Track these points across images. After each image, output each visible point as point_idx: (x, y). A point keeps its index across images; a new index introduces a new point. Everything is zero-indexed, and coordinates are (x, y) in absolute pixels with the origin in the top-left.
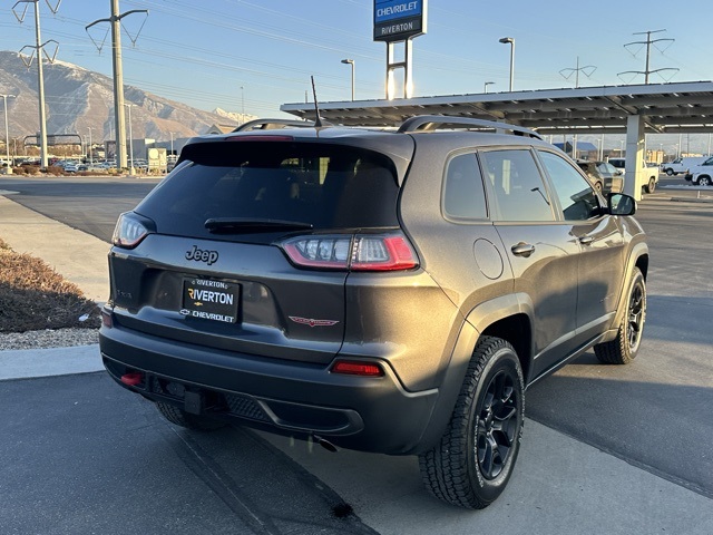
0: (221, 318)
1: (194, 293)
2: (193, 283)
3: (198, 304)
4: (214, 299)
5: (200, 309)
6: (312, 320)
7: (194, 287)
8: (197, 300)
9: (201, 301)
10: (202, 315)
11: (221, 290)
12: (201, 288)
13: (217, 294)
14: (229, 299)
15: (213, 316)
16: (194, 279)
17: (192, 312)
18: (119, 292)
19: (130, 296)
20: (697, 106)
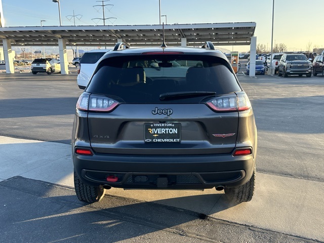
0: (172, 140)
1: (151, 131)
2: (152, 125)
3: (156, 135)
4: (166, 132)
5: (157, 138)
6: (224, 135)
7: (152, 128)
8: (155, 134)
9: (157, 134)
10: (159, 140)
11: (169, 127)
12: (156, 128)
13: (167, 129)
14: (175, 131)
15: (168, 140)
16: (152, 124)
17: (152, 140)
18: (97, 136)
19: (108, 137)
20: (144, 35)
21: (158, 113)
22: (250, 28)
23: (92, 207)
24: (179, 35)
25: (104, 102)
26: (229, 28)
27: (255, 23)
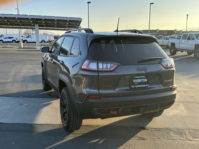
0: (145, 86)
1: (134, 81)
3: (136, 83)
4: (141, 81)
5: (137, 85)
6: (168, 81)
7: (134, 79)
8: (136, 82)
9: (137, 82)
10: (139, 86)
12: (136, 79)
13: (142, 79)
14: (146, 80)
15: (142, 86)
16: (135, 77)
17: (135, 86)
18: (104, 86)
19: (111, 86)
20: (8, 21)
21: (140, 70)
22: (78, 21)
23: (75, 134)
24: (33, 22)
25: (108, 65)
26: (66, 20)
27: (81, 19)
